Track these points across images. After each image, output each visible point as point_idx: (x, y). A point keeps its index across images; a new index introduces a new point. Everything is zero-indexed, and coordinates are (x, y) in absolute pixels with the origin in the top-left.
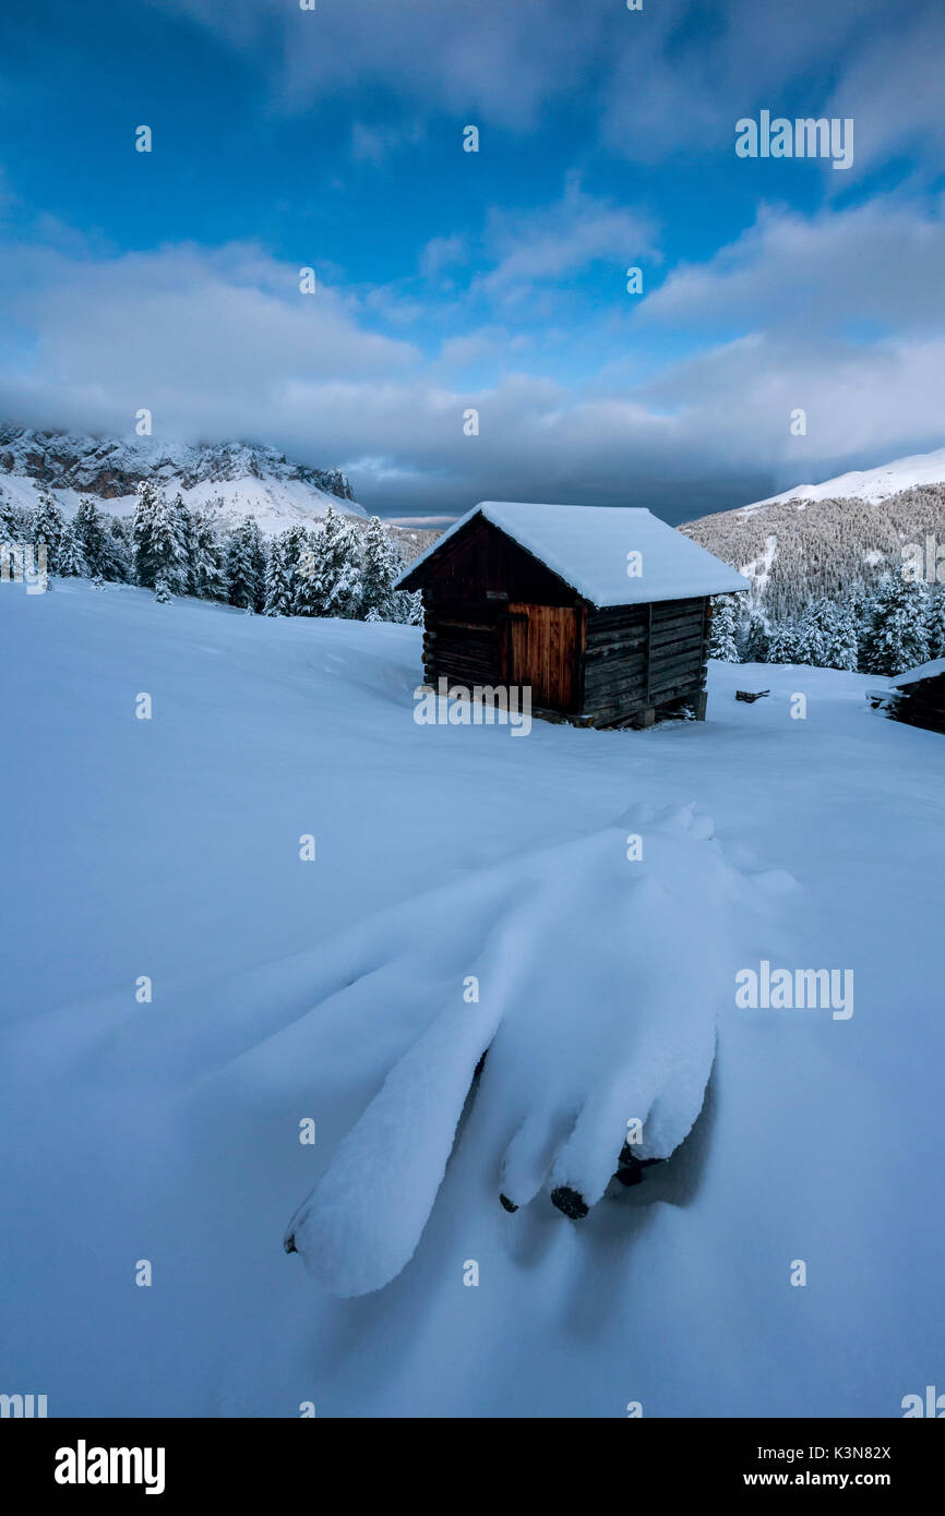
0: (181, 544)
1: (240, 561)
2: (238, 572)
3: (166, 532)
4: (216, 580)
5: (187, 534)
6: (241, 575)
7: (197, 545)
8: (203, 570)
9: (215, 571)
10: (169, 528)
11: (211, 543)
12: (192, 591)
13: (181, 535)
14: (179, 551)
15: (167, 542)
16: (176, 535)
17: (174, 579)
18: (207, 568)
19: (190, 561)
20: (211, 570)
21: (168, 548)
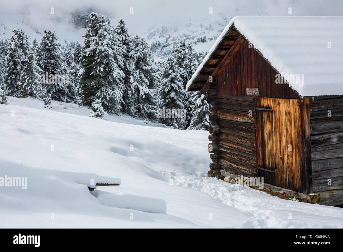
0: (119, 66)
1: (172, 81)
2: (170, 91)
3: (107, 56)
4: (148, 99)
5: (127, 57)
6: (172, 95)
7: (133, 67)
8: (138, 90)
9: (147, 90)
10: (110, 51)
11: (146, 64)
12: (125, 110)
13: (121, 58)
14: (118, 73)
15: (108, 64)
16: (116, 59)
17: (111, 99)
18: (141, 88)
19: (126, 81)
20: (144, 90)
21: (108, 71)
